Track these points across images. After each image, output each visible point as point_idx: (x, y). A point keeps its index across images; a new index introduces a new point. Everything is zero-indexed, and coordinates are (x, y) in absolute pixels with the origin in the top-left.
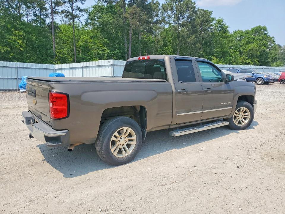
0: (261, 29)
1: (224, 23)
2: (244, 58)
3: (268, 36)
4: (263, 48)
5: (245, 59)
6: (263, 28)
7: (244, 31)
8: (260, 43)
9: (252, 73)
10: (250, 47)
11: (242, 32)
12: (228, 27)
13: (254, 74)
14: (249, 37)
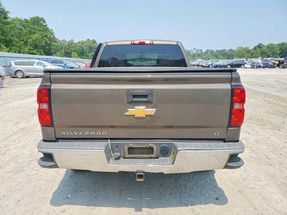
0: (40, 21)
1: (2, 7)
2: (29, 48)
3: (48, 28)
4: (46, 39)
5: (31, 50)
6: (42, 19)
7: (23, 19)
8: (42, 34)
9: (64, 63)
10: (34, 38)
11: (22, 21)
12: (8, 12)
13: (66, 64)
14: (30, 26)
